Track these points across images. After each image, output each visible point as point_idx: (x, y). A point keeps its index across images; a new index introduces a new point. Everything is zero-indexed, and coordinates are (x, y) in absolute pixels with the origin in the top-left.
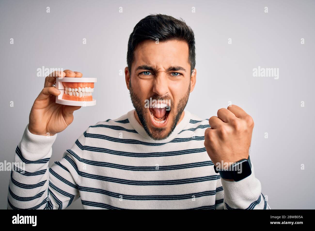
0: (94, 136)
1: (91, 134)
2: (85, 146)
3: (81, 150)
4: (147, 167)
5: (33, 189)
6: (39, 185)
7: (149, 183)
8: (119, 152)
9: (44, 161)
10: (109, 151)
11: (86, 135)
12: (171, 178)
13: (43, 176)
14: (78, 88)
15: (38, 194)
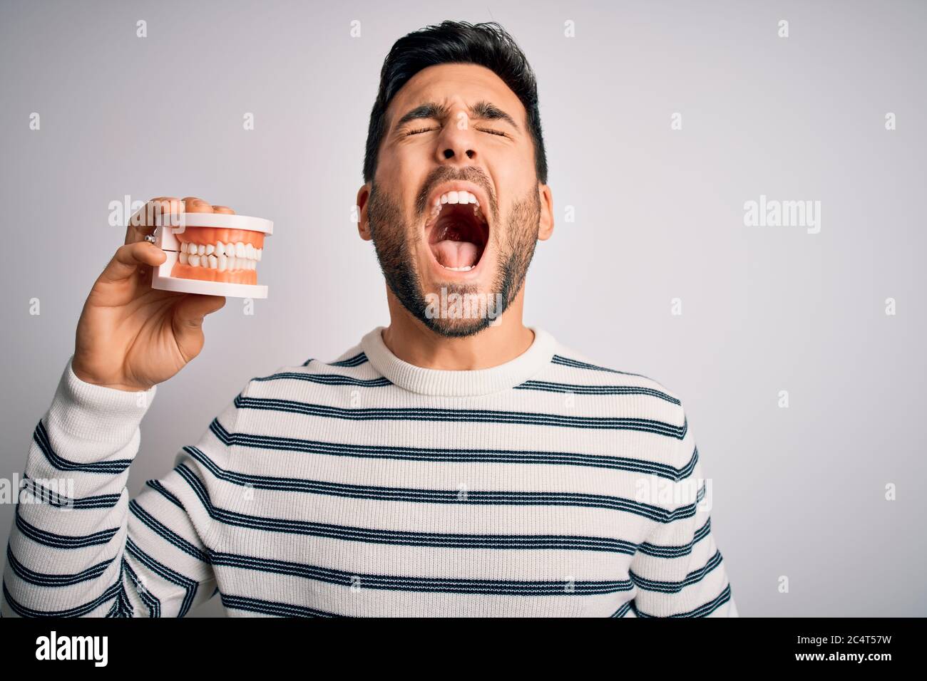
0: (264, 404)
1: (254, 399)
2: (235, 434)
3: (224, 445)
4: (423, 491)
5: (77, 550)
6: (94, 539)
7: (430, 540)
8: (337, 445)
9: (112, 467)
10: (307, 446)
11: (241, 402)
12: (501, 529)
13: (107, 515)
14: (215, 245)
15: (91, 568)
